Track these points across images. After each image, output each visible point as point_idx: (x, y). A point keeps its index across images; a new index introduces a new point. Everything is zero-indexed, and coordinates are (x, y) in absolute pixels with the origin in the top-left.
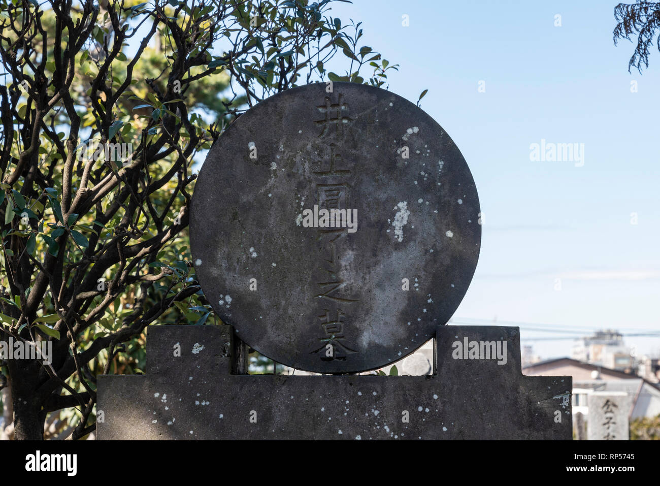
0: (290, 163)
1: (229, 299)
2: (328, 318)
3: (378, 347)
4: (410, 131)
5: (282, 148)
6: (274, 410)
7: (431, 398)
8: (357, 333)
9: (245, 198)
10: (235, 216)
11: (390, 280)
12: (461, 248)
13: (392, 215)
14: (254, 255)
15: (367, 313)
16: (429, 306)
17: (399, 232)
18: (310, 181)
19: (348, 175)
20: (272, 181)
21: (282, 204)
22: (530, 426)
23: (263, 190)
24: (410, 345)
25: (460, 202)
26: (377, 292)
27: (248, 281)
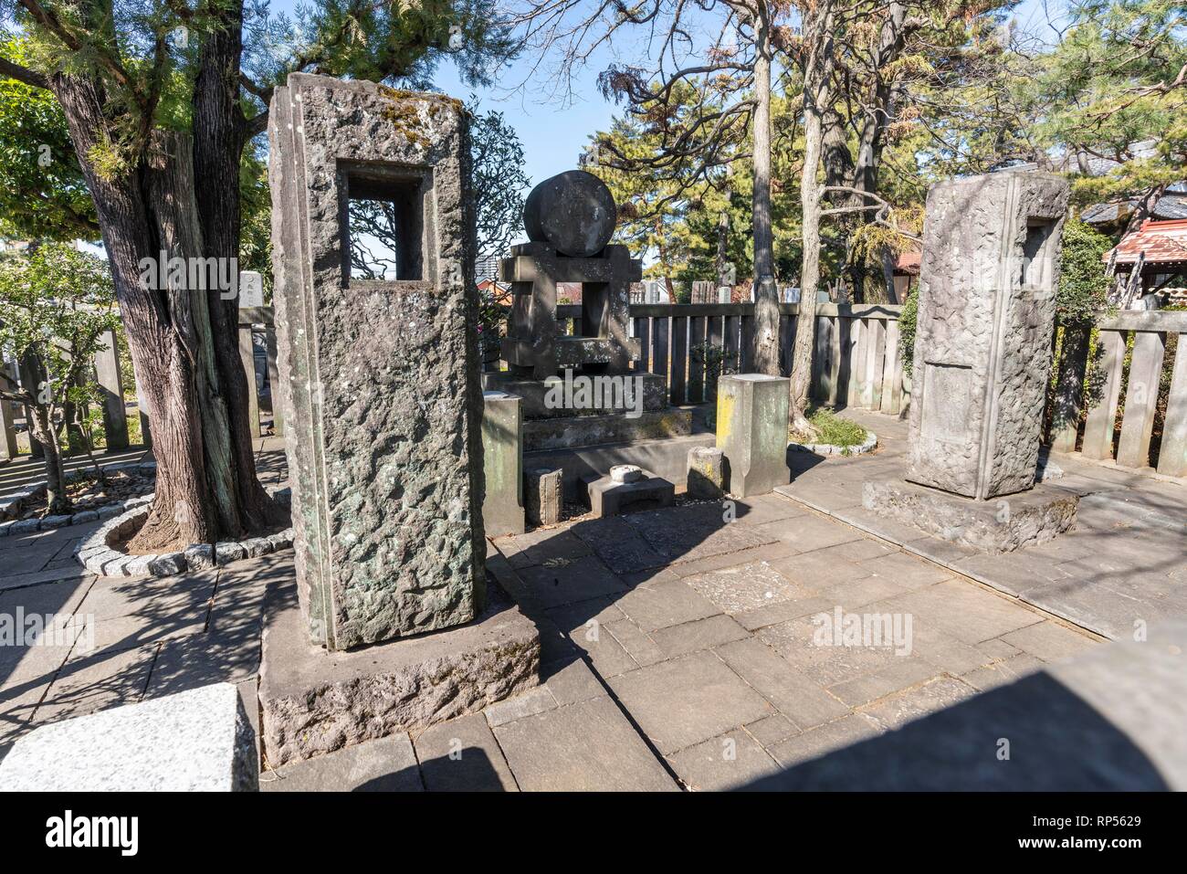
1: (551, 235)
3: (590, 250)
4: (599, 187)
5: (565, 190)
6: (568, 267)
8: (584, 246)
10: (552, 210)
14: (558, 222)
15: (587, 240)
17: (596, 217)
18: (572, 200)
19: (582, 199)
20: (562, 199)
26: (590, 235)
27: (556, 230)
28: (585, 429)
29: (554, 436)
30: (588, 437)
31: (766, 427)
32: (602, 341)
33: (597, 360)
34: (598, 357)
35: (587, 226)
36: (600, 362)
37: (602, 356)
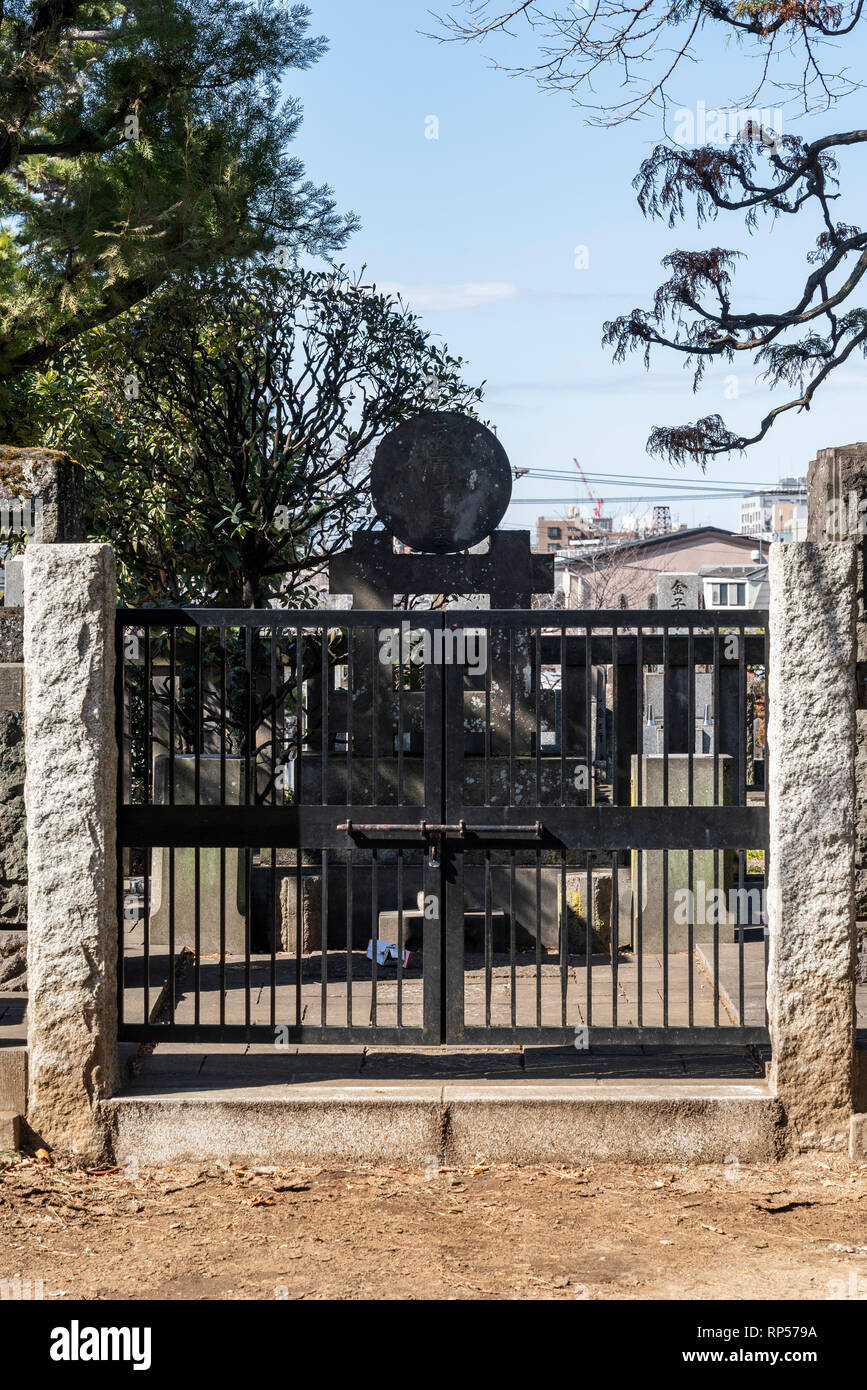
2: (438, 526)
3: (460, 540)
4: (477, 435)
5: (416, 444)
6: (414, 571)
7: (488, 565)
8: (452, 534)
9: (397, 469)
10: (393, 477)
11: (468, 508)
12: (502, 493)
13: (469, 477)
14: (402, 496)
15: (457, 523)
16: (487, 521)
17: (472, 485)
18: (429, 460)
19: (447, 457)
20: (411, 459)
21: (415, 471)
22: (534, 578)
23: (405, 465)
24: (477, 540)
25: (502, 470)
26: (461, 514)
27: (399, 509)
32: (477, 696)
33: (468, 727)
34: (469, 722)
35: (455, 501)
36: (473, 731)
37: (477, 721)
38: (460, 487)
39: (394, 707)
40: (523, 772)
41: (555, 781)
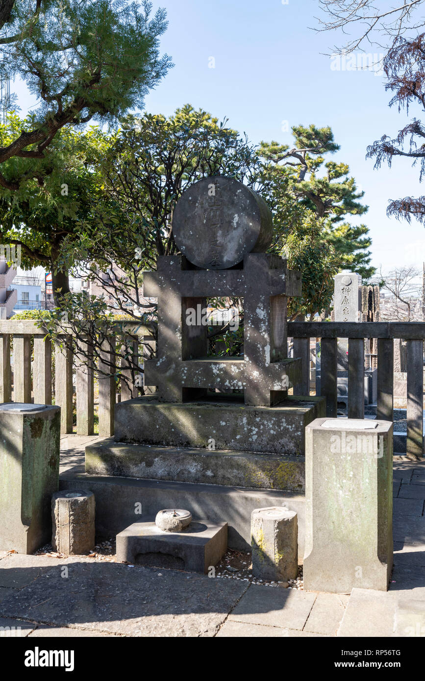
0: (202, 204)
1: (184, 247)
2: (214, 253)
3: (229, 261)
4: (238, 191)
5: (199, 199)
6: (194, 281)
7: (241, 277)
8: (222, 257)
10: (186, 221)
11: (232, 240)
12: (254, 228)
13: (233, 219)
14: (192, 233)
15: (226, 251)
16: (244, 247)
17: (235, 224)
18: (208, 209)
19: (219, 207)
20: (196, 209)
21: (200, 217)
22: (272, 285)
23: (194, 212)
25: (254, 213)
26: (228, 244)
27: (190, 242)
28: (178, 461)
29: (144, 464)
30: (182, 472)
31: (337, 495)
32: (235, 364)
33: (229, 385)
34: (230, 383)
35: (224, 235)
36: (232, 388)
37: (235, 382)
38: (227, 225)
39: (183, 371)
40: (258, 419)
41: (279, 427)
